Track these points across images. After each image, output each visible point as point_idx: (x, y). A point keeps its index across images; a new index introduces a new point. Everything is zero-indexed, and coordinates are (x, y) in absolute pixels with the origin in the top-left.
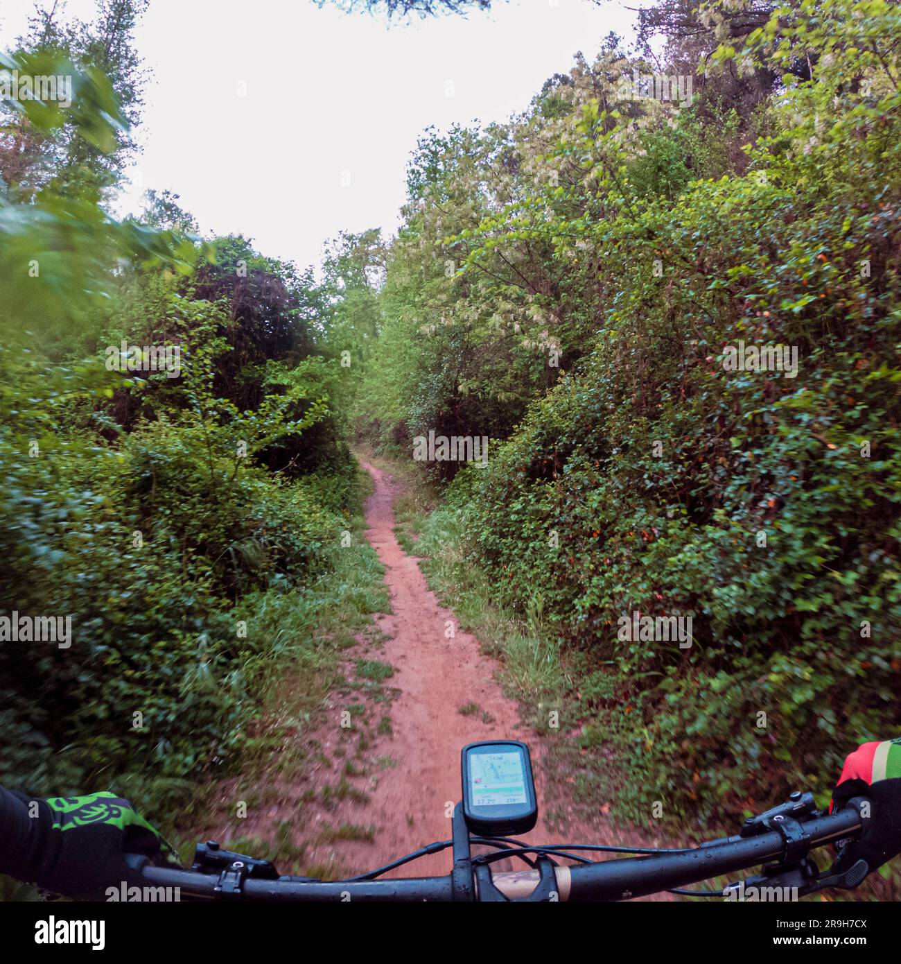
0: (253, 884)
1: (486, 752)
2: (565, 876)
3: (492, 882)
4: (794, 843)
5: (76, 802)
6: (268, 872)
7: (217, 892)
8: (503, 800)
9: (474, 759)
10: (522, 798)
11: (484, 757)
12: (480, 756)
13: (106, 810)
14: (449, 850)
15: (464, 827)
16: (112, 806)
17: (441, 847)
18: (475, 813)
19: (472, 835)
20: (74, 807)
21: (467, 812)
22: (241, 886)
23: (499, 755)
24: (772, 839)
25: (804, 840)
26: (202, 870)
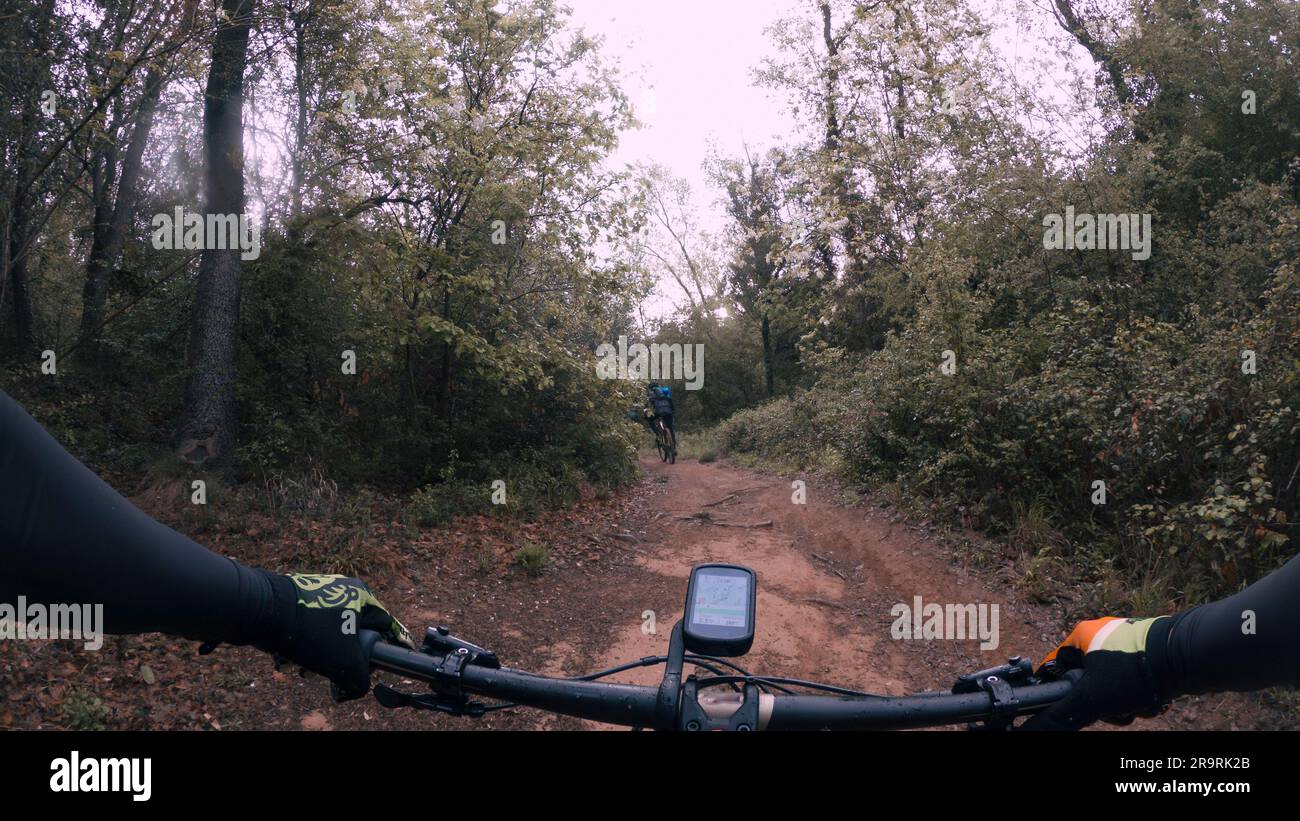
0: (472, 669)
1: (714, 574)
2: (767, 702)
3: (696, 699)
4: (1002, 707)
5: (318, 582)
6: (490, 662)
7: (438, 673)
8: (723, 622)
9: (703, 579)
10: (741, 622)
11: (713, 579)
12: (709, 576)
13: (346, 592)
14: (663, 665)
15: (680, 643)
16: (350, 587)
17: (656, 661)
18: (692, 630)
19: (688, 653)
20: (315, 587)
21: (686, 629)
22: (462, 670)
23: (727, 578)
24: (979, 698)
25: (1013, 705)
26: (428, 652)
